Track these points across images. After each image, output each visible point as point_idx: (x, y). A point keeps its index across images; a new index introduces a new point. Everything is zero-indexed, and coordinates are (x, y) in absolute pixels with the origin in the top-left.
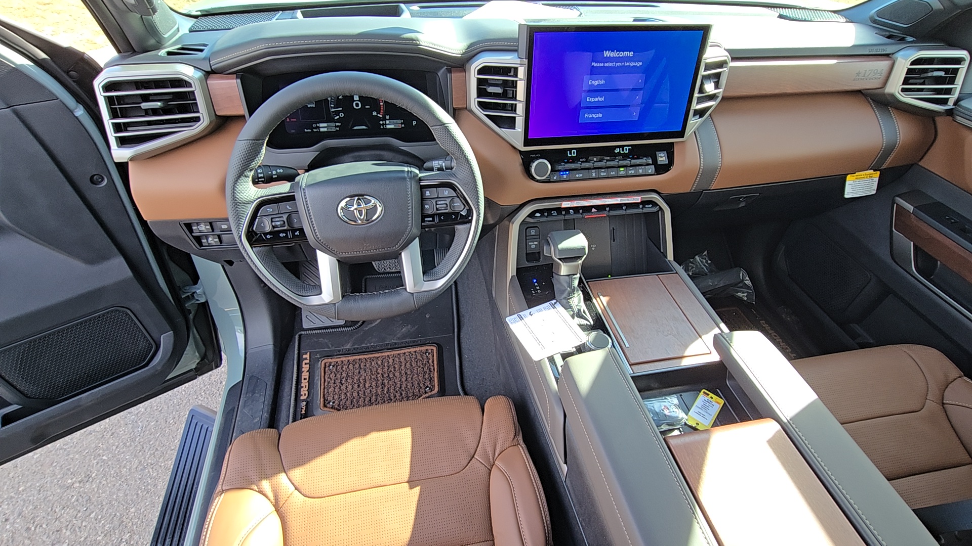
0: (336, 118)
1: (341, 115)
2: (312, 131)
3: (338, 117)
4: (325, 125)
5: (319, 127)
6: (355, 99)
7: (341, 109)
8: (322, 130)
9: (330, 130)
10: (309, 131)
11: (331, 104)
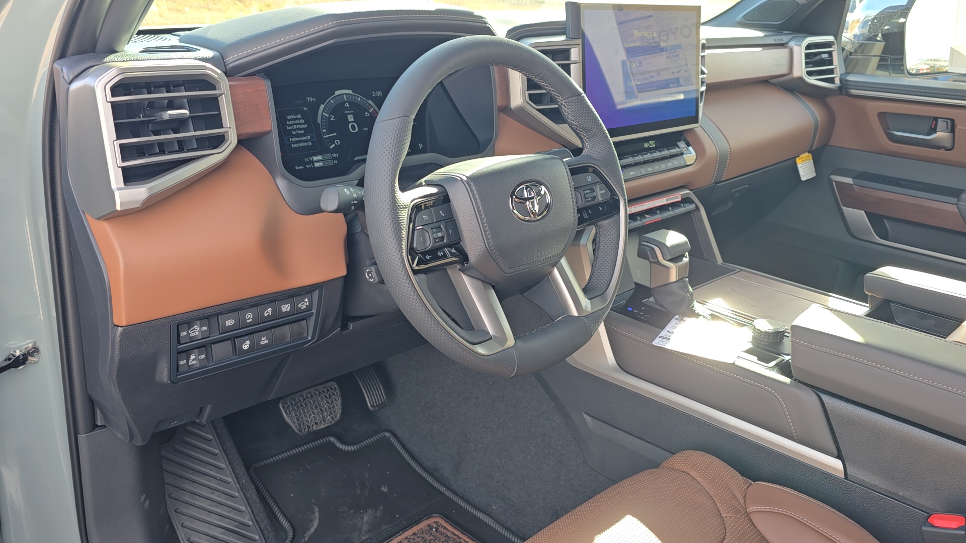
0: (331, 147)
1: (338, 142)
2: (305, 167)
3: (334, 145)
4: (320, 158)
5: (313, 162)
6: (350, 120)
7: (335, 134)
8: (317, 165)
9: (327, 164)
10: (301, 167)
11: (323, 129)
